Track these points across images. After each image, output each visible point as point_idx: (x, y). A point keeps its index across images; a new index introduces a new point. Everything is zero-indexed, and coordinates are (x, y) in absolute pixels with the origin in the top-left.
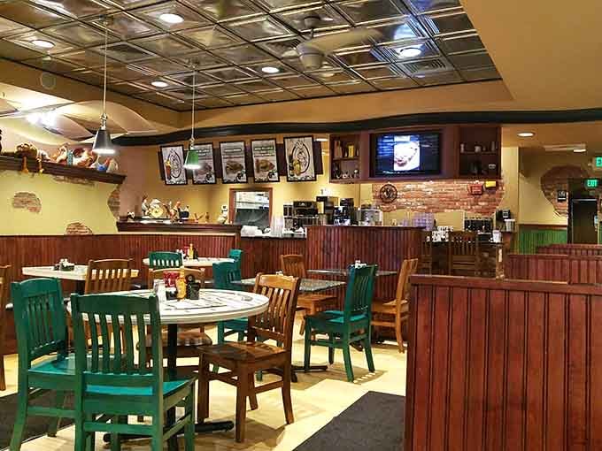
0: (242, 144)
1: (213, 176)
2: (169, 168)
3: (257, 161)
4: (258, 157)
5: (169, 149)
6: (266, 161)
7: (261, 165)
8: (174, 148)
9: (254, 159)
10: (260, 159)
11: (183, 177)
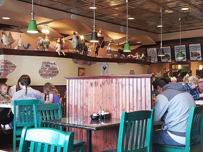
0: (185, 45)
1: (171, 59)
2: (150, 57)
3: (192, 52)
4: (191, 51)
5: (150, 49)
6: (196, 53)
7: (194, 54)
8: (152, 48)
9: (190, 52)
10: (193, 51)
11: (156, 60)
